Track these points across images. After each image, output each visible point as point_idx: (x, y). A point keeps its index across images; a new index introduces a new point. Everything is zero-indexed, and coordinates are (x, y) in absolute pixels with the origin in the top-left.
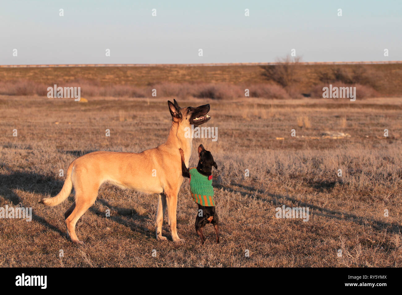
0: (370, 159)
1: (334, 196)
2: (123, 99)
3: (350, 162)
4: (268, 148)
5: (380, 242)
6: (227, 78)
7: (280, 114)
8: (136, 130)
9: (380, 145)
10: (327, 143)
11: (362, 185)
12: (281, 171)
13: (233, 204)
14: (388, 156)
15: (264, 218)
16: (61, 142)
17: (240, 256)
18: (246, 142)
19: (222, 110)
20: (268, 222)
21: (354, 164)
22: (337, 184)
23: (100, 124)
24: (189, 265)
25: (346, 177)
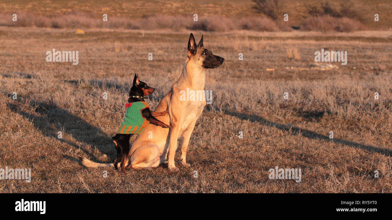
0: (357, 89)
1: (322, 125)
2: (118, 30)
3: (338, 92)
4: (259, 79)
5: (367, 170)
6: (219, 11)
7: (270, 46)
8: (131, 61)
9: (367, 76)
10: (315, 74)
11: (350, 115)
12: (271, 101)
13: (225, 133)
14: (375, 87)
15: (255, 147)
16: (58, 72)
17: (232, 183)
18: (238, 73)
19: (214, 42)
20: (259, 150)
21: (342, 94)
22: (326, 114)
23: (97, 55)
24: (183, 191)
25: (335, 107)
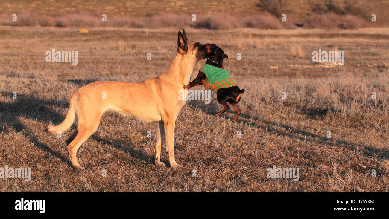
0: (361, 87)
1: (326, 123)
2: (122, 29)
3: (341, 90)
4: (263, 77)
5: (371, 167)
6: (223, 9)
7: (274, 44)
8: (135, 60)
9: (371, 73)
10: (319, 71)
11: (354, 112)
12: (275, 99)
13: (229, 131)
14: (378, 84)
15: (259, 145)
16: (62, 71)
17: (235, 181)
18: (242, 71)
19: (218, 40)
20: (262, 148)
21: (346, 92)
22: (329, 111)
23: (100, 54)
24: (187, 190)
25: (338, 104)
